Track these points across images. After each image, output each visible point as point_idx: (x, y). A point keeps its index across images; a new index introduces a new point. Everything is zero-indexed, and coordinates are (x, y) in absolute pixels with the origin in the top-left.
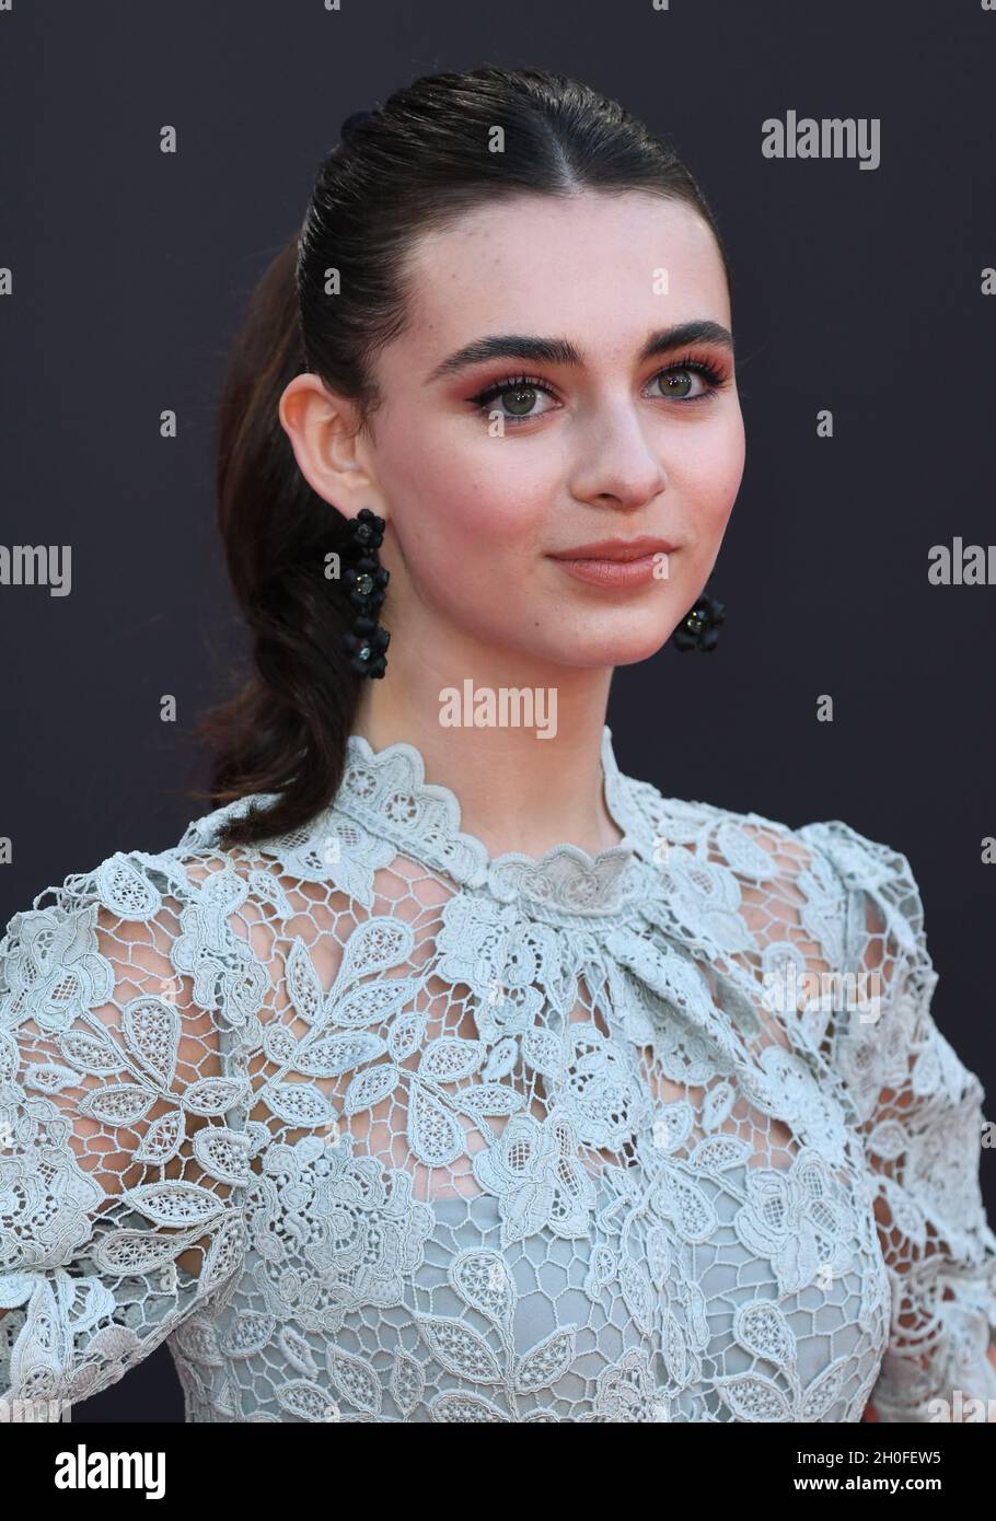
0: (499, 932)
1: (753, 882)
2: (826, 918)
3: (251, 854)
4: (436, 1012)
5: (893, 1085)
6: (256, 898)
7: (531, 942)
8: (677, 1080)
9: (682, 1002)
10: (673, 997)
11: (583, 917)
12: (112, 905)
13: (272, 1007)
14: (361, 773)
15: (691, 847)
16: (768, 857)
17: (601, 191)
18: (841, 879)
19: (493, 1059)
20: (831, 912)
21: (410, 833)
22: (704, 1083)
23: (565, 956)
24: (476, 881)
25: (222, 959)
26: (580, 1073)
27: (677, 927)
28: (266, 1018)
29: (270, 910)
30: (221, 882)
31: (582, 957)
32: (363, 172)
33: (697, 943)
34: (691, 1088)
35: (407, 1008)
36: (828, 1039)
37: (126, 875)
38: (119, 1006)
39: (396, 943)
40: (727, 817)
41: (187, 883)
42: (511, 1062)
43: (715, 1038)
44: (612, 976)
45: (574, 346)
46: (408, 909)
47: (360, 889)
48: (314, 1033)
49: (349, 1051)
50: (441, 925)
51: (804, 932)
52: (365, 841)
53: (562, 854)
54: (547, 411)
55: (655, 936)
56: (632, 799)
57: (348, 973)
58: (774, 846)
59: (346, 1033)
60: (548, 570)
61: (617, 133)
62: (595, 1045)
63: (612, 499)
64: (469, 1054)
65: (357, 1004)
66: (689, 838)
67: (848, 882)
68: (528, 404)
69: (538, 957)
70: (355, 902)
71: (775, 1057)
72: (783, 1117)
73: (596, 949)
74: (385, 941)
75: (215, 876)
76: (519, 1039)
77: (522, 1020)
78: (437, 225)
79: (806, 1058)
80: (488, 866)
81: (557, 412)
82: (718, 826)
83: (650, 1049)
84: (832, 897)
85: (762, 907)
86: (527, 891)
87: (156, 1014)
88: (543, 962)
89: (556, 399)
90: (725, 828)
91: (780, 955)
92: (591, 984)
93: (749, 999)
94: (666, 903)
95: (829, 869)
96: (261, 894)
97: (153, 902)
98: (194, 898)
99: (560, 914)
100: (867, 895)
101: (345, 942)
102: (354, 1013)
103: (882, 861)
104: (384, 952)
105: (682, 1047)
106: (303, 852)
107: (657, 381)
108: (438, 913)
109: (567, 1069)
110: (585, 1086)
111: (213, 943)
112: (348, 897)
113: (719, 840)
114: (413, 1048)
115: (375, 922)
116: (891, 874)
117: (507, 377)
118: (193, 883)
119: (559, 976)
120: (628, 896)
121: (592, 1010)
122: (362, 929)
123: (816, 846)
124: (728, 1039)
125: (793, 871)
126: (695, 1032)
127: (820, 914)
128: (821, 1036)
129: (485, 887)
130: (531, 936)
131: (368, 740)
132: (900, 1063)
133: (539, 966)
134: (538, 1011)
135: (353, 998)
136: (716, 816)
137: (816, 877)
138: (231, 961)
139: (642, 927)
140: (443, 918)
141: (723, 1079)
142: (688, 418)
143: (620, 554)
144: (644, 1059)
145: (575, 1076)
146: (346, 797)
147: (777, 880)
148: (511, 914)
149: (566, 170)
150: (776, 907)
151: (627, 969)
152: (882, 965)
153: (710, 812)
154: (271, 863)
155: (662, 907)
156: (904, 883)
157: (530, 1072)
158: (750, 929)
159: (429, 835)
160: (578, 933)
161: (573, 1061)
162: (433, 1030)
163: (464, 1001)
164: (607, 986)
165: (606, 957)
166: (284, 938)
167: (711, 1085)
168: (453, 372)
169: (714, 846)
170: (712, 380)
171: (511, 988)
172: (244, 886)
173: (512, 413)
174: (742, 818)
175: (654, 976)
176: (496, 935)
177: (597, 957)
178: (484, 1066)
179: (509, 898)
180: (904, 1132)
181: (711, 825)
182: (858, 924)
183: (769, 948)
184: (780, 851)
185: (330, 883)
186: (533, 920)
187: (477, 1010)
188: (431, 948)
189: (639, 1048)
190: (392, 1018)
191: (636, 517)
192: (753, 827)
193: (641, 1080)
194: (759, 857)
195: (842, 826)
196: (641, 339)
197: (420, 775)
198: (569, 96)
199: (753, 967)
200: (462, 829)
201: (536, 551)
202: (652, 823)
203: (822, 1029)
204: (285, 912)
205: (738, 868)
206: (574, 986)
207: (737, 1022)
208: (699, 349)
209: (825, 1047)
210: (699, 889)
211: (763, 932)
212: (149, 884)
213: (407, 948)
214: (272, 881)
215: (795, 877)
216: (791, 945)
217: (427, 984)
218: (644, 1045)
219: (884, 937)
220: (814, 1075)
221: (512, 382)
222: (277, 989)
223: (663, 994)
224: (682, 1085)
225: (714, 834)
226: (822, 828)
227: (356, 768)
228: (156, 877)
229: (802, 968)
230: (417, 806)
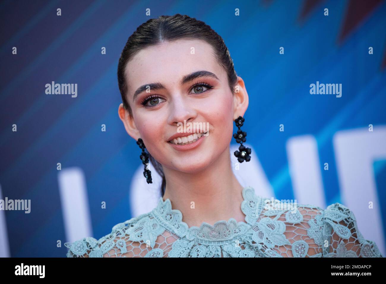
0: (186, 249)
1: (292, 224)
2: (316, 232)
6: (116, 248)
11: (217, 242)
12: (73, 251)
14: (162, 208)
15: (273, 217)
16: (301, 216)
17: (169, 41)
20: (317, 230)
21: (169, 224)
24: (183, 235)
29: (119, 251)
30: (107, 244)
45: (162, 84)
47: (151, 242)
50: (171, 249)
51: (308, 237)
52: (158, 227)
54: (162, 103)
60: (168, 146)
66: (275, 214)
67: (324, 220)
75: (107, 242)
80: (188, 231)
85: (293, 231)
86: (198, 236)
89: (164, 99)
91: (299, 244)
94: (252, 234)
97: (84, 251)
99: (209, 242)
106: (138, 233)
108: (171, 246)
115: (154, 250)
122: (149, 253)
125: (308, 219)
127: (313, 230)
129: (185, 237)
130: (199, 249)
137: (315, 220)
149: (160, 37)
154: (127, 237)
158: (287, 238)
159: (174, 224)
160: (214, 246)
168: (136, 98)
169: (283, 215)
172: (114, 244)
173: (152, 105)
176: (184, 250)
179: (193, 238)
182: (328, 232)
183: (294, 243)
184: (307, 214)
185: (142, 241)
186: (200, 244)
194: (298, 217)
197: (171, 207)
199: (288, 249)
200: (182, 221)
201: (165, 140)
204: (124, 251)
205: (288, 221)
210: (269, 229)
211: (293, 238)
212: (86, 246)
215: (308, 221)
216: (303, 241)
221: (150, 97)
227: (161, 206)
229: (307, 247)
230: (172, 216)
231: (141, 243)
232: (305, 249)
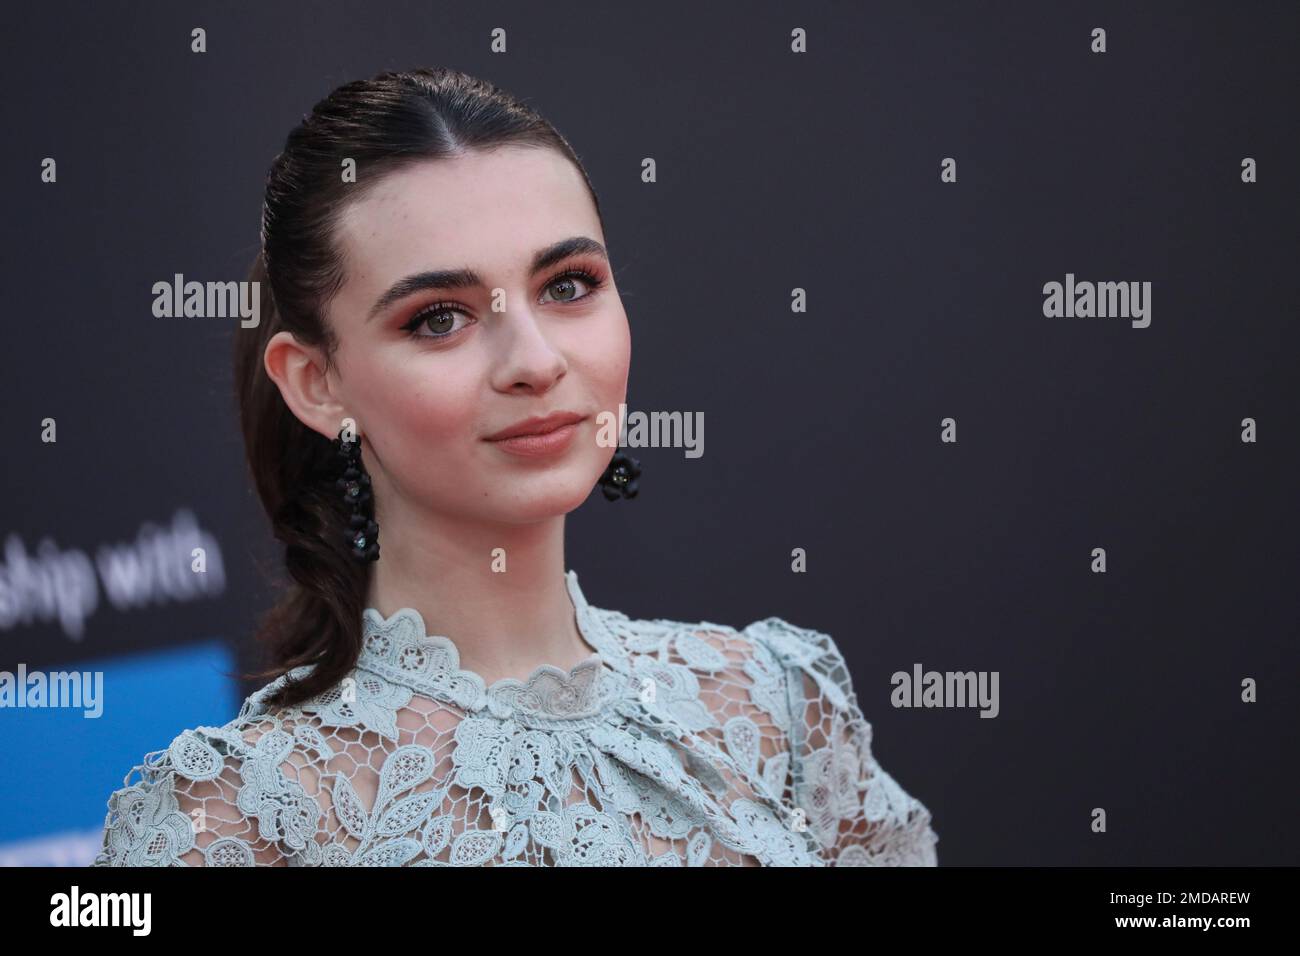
0: (502, 743)
1: (708, 674)
2: (771, 693)
3: (295, 714)
4: (459, 812)
5: (849, 817)
6: (301, 747)
7: (529, 746)
8: (664, 836)
9: (658, 774)
10: (650, 772)
11: (569, 721)
12: (184, 772)
13: (326, 830)
14: (377, 637)
15: (654, 654)
16: (718, 653)
17: (480, 150)
18: (779, 661)
19: (509, 842)
20: (773, 689)
21: (419, 678)
22: (685, 835)
23: (557, 752)
24: (478, 705)
25: (279, 799)
26: (582, 842)
27: (647, 717)
28: (321, 839)
29: (313, 754)
30: (271, 739)
31: (572, 751)
32: (296, 167)
33: (665, 726)
34: (676, 841)
35: (435, 813)
36: (789, 788)
37: (193, 746)
38: (201, 850)
39: (421, 764)
40: (682, 629)
41: (242, 744)
42: (524, 842)
43: (688, 798)
44: (598, 761)
45: (475, 272)
46: (427, 736)
47: (386, 727)
48: (364, 845)
49: (393, 855)
50: (455, 744)
51: (754, 707)
52: (386, 689)
53: (543, 673)
54: (466, 326)
55: (630, 726)
56: (602, 625)
57: (385, 793)
58: (723, 644)
59: (389, 841)
60: (487, 451)
61: (487, 103)
62: (591, 818)
63: (524, 387)
64: (489, 841)
65: (396, 817)
66: (652, 648)
67: (784, 662)
68: (448, 324)
69: (536, 757)
70: (383, 738)
71: (742, 808)
72: (751, 852)
73: (583, 743)
74: (412, 764)
75: (267, 735)
76: (527, 823)
77: (528, 807)
78: (356, 197)
79: (769, 804)
80: (487, 693)
81: (474, 326)
82: (676, 635)
83: (638, 816)
84: (773, 676)
85: (718, 692)
86: (520, 706)
87: (232, 851)
88: (540, 760)
89: (470, 316)
90: (681, 636)
91: (738, 727)
92: (582, 771)
93: (713, 764)
94: (637, 700)
95: (768, 655)
96: (305, 744)
97: (217, 764)
98: (249, 754)
99: (549, 721)
100: (802, 670)
101: (379, 770)
102: (393, 824)
103: (812, 643)
104: (412, 773)
105: (664, 810)
106: (336, 706)
107: (548, 291)
108: (451, 735)
109: (570, 840)
110: (587, 852)
111: (269, 788)
112: (377, 735)
113: (678, 646)
114: (443, 844)
115: (402, 751)
116: (821, 652)
117: (427, 305)
118: (249, 743)
119: (555, 769)
120: (605, 699)
121: (585, 791)
122: (392, 757)
123: (758, 640)
124: (698, 797)
125: (740, 661)
126: (673, 797)
127: (765, 690)
128: (782, 786)
129: (486, 709)
130: (529, 742)
131: (378, 610)
132: (851, 798)
133: (537, 764)
134: (540, 799)
135: (392, 813)
136: (674, 627)
137: (759, 662)
138: (286, 799)
139: (619, 721)
140: (456, 738)
141: (699, 830)
142: (578, 314)
143: (540, 429)
144: (634, 824)
145: (578, 845)
146: (366, 658)
147: (727, 669)
148: (509, 727)
149: (449, 137)
150: (728, 690)
151: (610, 756)
152: (821, 722)
153: (670, 626)
154: (311, 718)
155: (633, 703)
156: (831, 657)
157: (539, 847)
158: (710, 710)
159: (436, 676)
160: (567, 734)
161: (575, 834)
162: (458, 828)
163: (480, 800)
164: (596, 771)
165: (592, 749)
166: (327, 774)
167: (691, 836)
168: (386, 309)
169: (674, 651)
170: (592, 282)
171: (517, 785)
172: (291, 739)
173: (436, 332)
174: (695, 627)
175: (632, 757)
176: (499, 745)
177: (584, 750)
178: (502, 849)
179: (507, 713)
180: (867, 853)
181: (669, 636)
182: (797, 694)
183: (728, 723)
184: (728, 647)
185: (361, 726)
186: (528, 729)
187: (490, 806)
188: (449, 764)
189: (628, 816)
190: (424, 823)
191: (548, 397)
192: (705, 632)
193: (633, 841)
194: (711, 654)
195: (777, 620)
196: (528, 258)
197: (422, 630)
198: (447, 82)
199: (718, 740)
200: (463, 666)
201: (474, 437)
202: (620, 640)
203: (782, 780)
204: (326, 753)
205: (694, 664)
206: (568, 776)
207: (706, 782)
208: (576, 260)
209: (787, 794)
210: (664, 685)
211: (721, 711)
212: (213, 751)
213: (430, 766)
214: (313, 732)
215: (742, 665)
216: (746, 718)
217: (450, 793)
218: (632, 813)
219: (819, 700)
220: (778, 818)
221: (432, 308)
222: (328, 816)
223: (642, 771)
224: (668, 840)
225: (672, 642)
226: (762, 625)
227: (372, 634)
228: (218, 744)
229: (758, 734)
230: (424, 655)
231: (362, 732)
232: (753, 739)
